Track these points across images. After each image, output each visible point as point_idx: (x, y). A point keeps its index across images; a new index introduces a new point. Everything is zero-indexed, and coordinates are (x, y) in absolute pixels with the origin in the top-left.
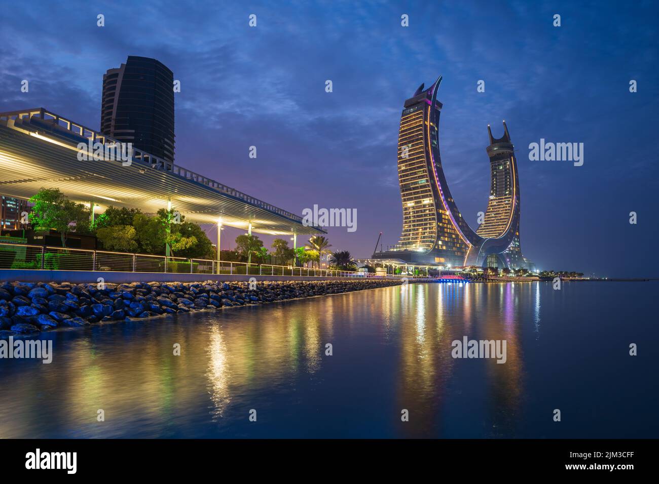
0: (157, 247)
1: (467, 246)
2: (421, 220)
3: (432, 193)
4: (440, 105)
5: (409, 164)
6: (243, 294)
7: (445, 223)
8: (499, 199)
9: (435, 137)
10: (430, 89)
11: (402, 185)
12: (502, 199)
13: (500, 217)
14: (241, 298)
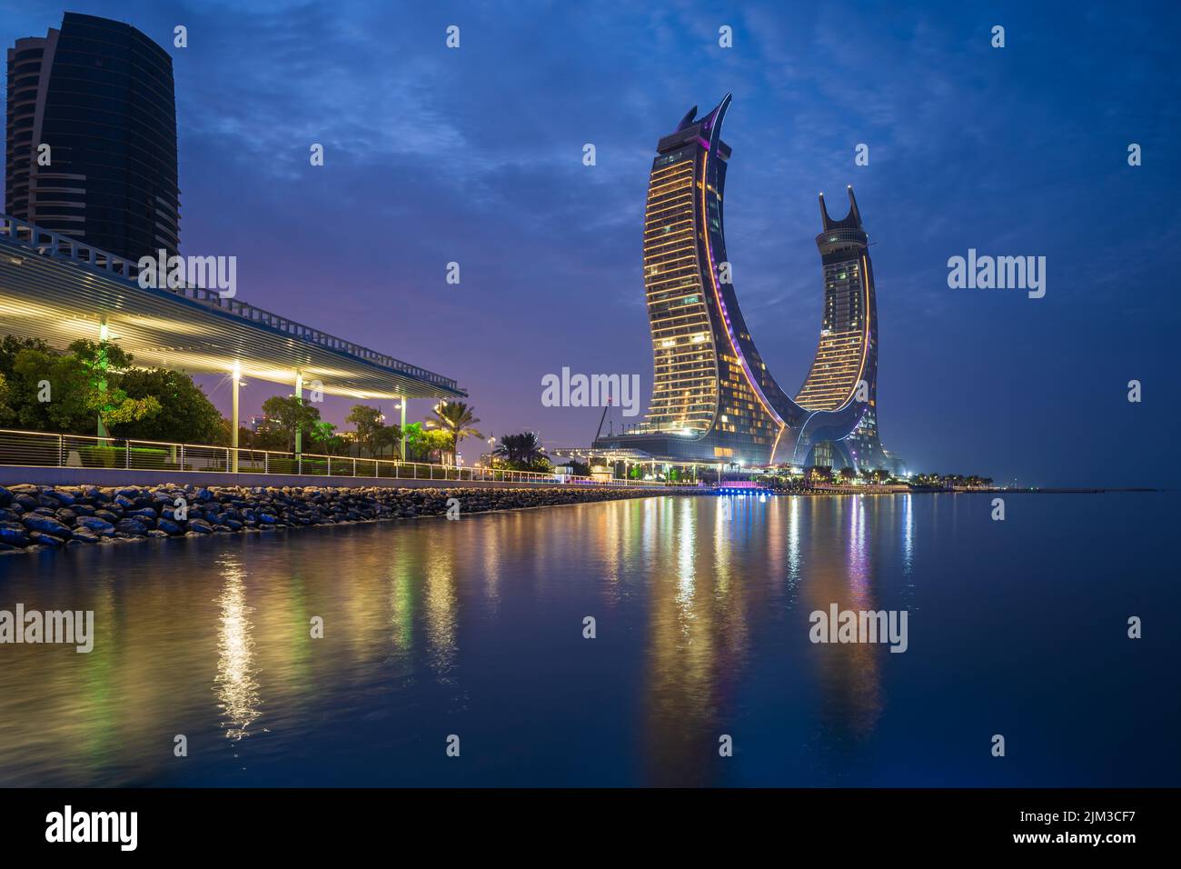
0: (85, 419)
1: (775, 426)
2: (689, 375)
3: (709, 323)
4: (728, 151)
5: (666, 265)
6: (244, 511)
7: (734, 382)
8: (839, 337)
9: (717, 212)
10: (708, 119)
11: (652, 306)
12: (845, 336)
13: (840, 370)
14: (236, 518)
